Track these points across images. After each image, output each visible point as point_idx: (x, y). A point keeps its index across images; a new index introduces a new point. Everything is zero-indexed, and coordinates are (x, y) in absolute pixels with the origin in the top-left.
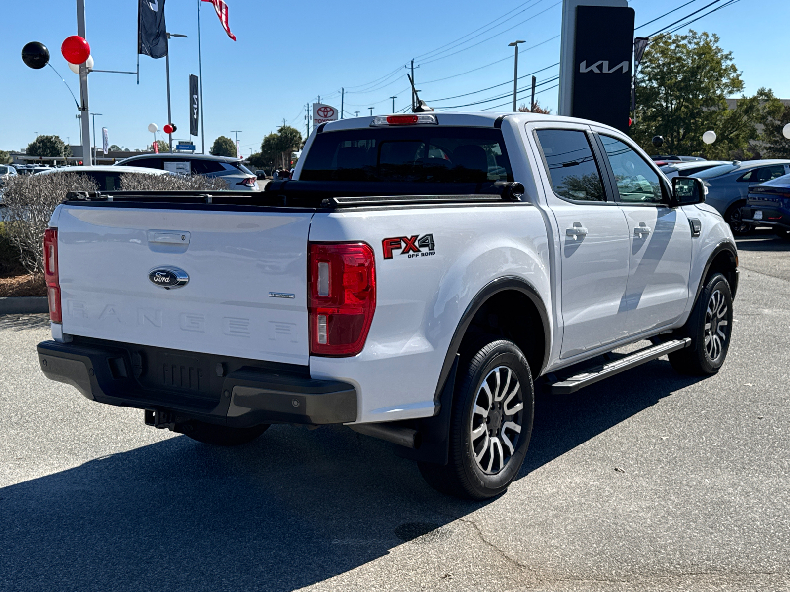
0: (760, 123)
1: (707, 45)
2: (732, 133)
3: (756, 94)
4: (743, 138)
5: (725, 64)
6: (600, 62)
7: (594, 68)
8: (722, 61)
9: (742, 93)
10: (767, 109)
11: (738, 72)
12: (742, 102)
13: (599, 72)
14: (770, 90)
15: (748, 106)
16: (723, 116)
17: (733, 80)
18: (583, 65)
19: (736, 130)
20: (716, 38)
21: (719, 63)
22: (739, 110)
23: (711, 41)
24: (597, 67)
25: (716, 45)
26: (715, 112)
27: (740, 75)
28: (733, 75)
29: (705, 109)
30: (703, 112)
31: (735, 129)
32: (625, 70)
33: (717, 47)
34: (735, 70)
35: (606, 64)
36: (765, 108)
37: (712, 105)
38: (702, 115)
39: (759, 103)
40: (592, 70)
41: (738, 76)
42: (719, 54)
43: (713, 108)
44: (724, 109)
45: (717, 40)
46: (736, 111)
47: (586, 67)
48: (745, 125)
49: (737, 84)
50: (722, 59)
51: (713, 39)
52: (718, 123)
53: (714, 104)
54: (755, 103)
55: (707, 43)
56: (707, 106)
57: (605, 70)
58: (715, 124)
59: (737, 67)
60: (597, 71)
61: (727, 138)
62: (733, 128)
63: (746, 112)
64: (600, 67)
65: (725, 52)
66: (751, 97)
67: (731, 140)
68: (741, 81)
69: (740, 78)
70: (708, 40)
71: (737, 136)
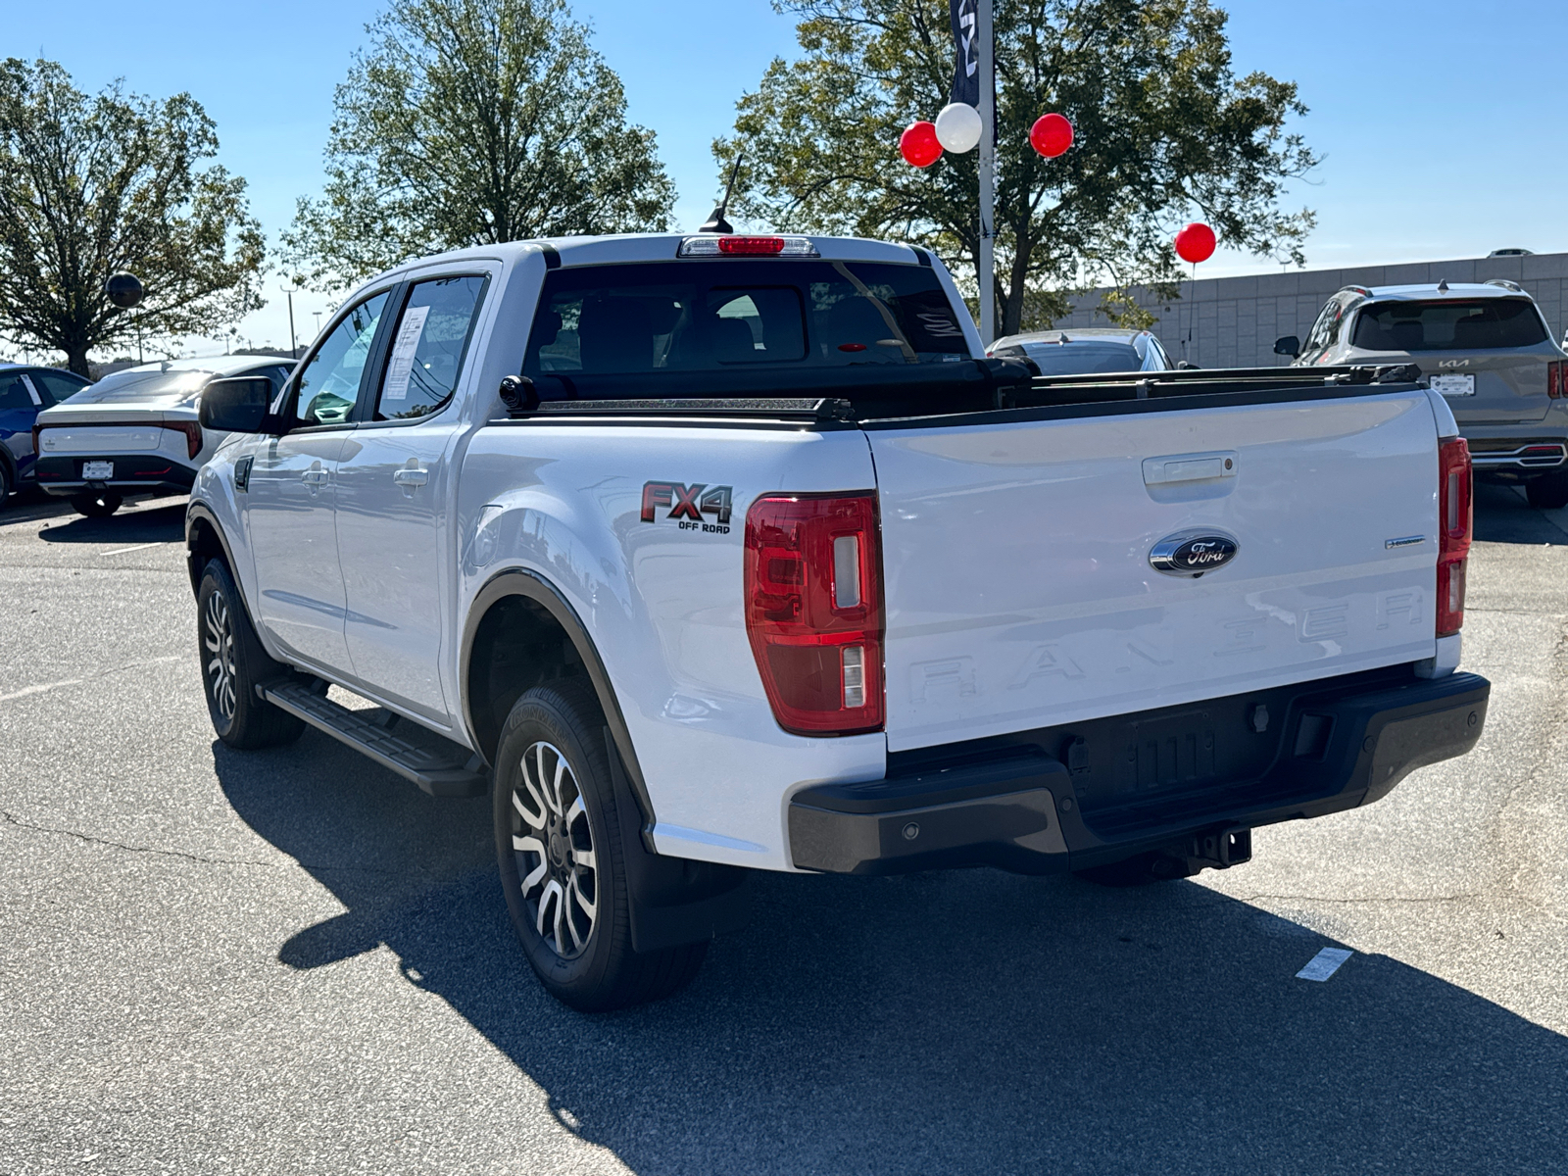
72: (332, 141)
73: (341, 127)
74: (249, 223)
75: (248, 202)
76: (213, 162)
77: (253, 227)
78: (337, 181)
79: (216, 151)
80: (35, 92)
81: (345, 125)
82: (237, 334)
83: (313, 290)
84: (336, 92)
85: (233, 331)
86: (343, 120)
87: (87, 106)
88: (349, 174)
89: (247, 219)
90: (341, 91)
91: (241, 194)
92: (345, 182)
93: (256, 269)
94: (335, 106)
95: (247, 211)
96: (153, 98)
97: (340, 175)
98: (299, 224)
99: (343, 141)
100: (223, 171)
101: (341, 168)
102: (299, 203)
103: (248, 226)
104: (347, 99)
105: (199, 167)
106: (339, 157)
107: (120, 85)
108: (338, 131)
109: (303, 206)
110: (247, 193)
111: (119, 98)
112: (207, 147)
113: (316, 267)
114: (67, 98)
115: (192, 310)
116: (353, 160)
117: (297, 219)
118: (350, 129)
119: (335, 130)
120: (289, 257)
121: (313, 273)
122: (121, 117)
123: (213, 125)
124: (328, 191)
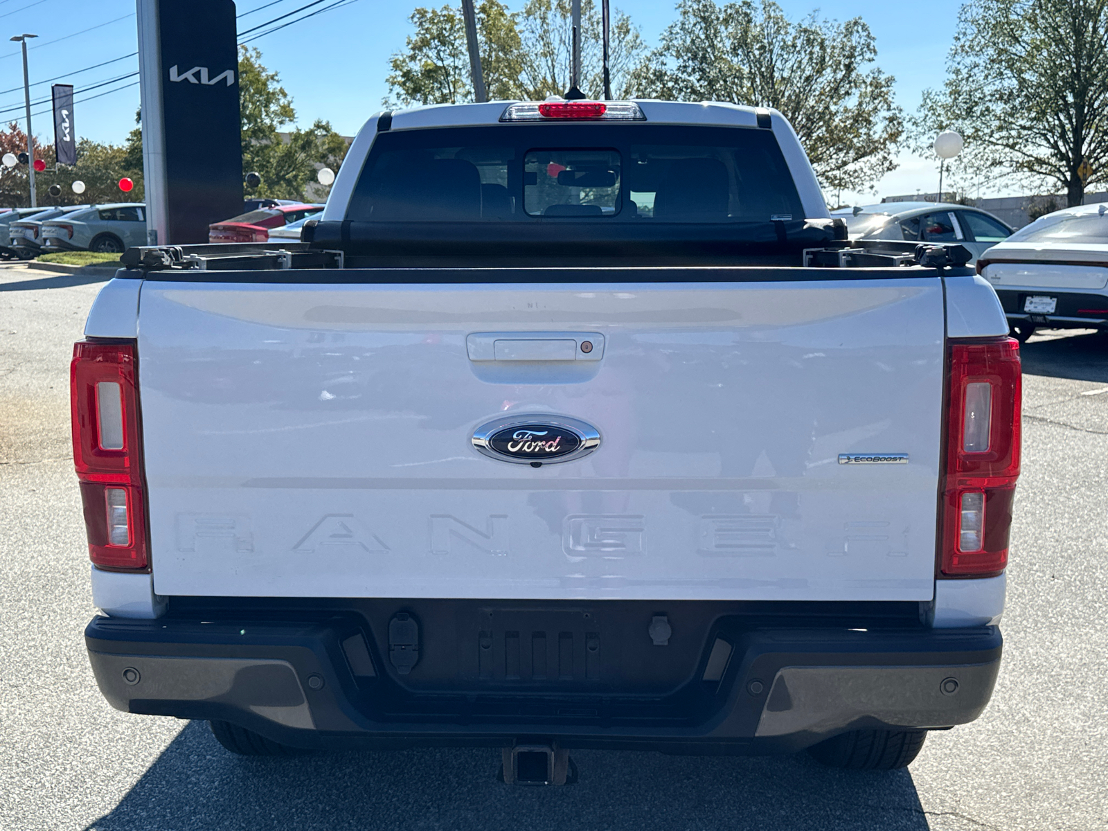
0: (320, 162)
1: (248, 61)
2: (288, 173)
3: (312, 127)
4: (301, 179)
5: (272, 87)
6: (196, 69)
7: (189, 75)
8: (268, 83)
9: (296, 124)
10: (326, 147)
11: (289, 98)
12: (296, 137)
13: (196, 82)
14: (328, 123)
15: (305, 142)
16: (276, 152)
17: (283, 107)
18: (174, 71)
19: (293, 170)
20: (258, 53)
21: (265, 84)
22: (293, 145)
23: (251, 57)
24: (193, 75)
25: (259, 62)
26: (267, 147)
27: (292, 102)
28: (283, 101)
29: (254, 142)
30: (252, 146)
31: (291, 169)
32: (230, 81)
33: (260, 66)
34: (285, 95)
35: (204, 72)
36: (323, 143)
37: (262, 139)
38: (251, 149)
39: (316, 138)
40: (186, 79)
41: (289, 103)
42: (264, 74)
43: (264, 142)
44: (278, 144)
45: (259, 55)
46: (291, 147)
47: (179, 75)
48: (302, 164)
49: (287, 113)
50: (267, 80)
51: (254, 54)
52: (272, 160)
53: (265, 137)
54: (312, 138)
55: (248, 60)
56: (257, 138)
57: (204, 80)
58: (268, 162)
59: (286, 91)
60: (193, 80)
61: (283, 178)
62: (290, 167)
63: (303, 148)
64: (197, 75)
65: (271, 73)
66: (307, 130)
67: (289, 182)
68: (292, 110)
69: (292, 106)
70: (248, 55)
71: (296, 177)
72: (953, 47)
73: (961, 36)
74: (894, 109)
75: (894, 94)
76: (873, 65)
77: (897, 112)
78: (954, 76)
79: (875, 58)
80: (758, 24)
81: (965, 34)
82: (874, 189)
83: (926, 158)
84: (960, 10)
85: (872, 187)
86: (964, 30)
87: (790, 30)
88: (964, 72)
89: (893, 106)
90: (964, 9)
91: (890, 88)
92: (960, 77)
93: (895, 142)
94: (958, 20)
95: (893, 101)
96: (839, 22)
97: (957, 72)
98: (922, 109)
99: (963, 46)
100: (880, 72)
101: (959, 67)
102: (924, 94)
103: (893, 111)
104: (968, 14)
105: (863, 69)
106: (958, 58)
107: (816, 14)
108: (959, 39)
109: (927, 96)
110: (894, 87)
111: (814, 24)
112: (868, 56)
113: (931, 141)
114: (780, 25)
115: (845, 173)
116: (969, 60)
117: (922, 106)
118: (968, 37)
119: (957, 39)
120: (912, 134)
121: (928, 145)
122: (810, 38)
123: (874, 39)
124: (947, 84)
